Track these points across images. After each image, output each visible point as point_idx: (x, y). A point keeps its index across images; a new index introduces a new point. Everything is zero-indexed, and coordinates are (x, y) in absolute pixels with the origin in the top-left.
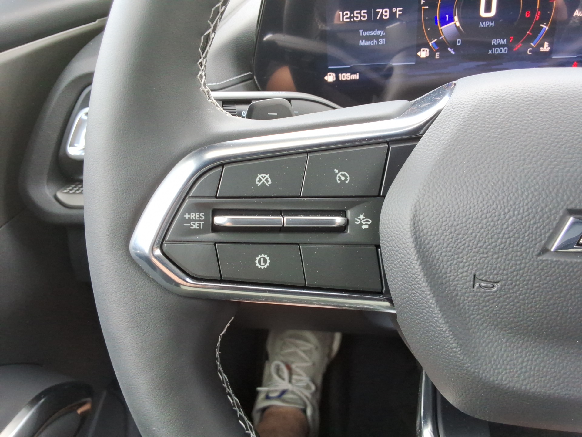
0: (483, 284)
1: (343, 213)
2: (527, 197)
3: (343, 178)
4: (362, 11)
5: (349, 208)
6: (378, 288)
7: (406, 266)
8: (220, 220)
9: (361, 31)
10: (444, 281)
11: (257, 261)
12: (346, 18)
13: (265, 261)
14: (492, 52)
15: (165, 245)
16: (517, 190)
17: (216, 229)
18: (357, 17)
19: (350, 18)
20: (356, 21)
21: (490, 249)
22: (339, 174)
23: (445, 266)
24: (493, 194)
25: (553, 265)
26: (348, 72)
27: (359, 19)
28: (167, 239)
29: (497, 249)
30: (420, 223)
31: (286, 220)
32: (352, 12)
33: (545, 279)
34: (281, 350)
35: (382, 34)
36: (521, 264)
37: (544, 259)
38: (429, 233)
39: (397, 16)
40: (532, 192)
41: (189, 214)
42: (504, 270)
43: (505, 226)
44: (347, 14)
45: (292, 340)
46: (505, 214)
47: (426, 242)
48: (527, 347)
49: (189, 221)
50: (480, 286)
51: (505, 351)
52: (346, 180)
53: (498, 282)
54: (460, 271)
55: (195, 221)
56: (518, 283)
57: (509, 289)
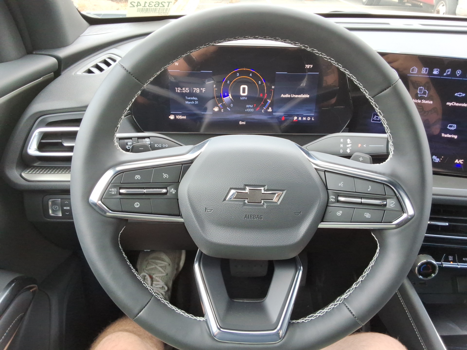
0: (208, 210)
1: (166, 188)
2: (220, 184)
3: (166, 176)
4: (187, 88)
5: (168, 186)
6: (178, 213)
7: (186, 206)
8: (122, 191)
9: (186, 97)
10: (197, 210)
11: (135, 205)
12: (179, 91)
13: (138, 205)
14: (247, 110)
15: (102, 200)
16: (217, 182)
17: (120, 194)
18: (184, 91)
19: (181, 91)
20: (183, 92)
21: (210, 200)
22: (165, 175)
23: (197, 205)
24: (211, 183)
25: (227, 204)
26: (181, 115)
27: (185, 92)
28: (103, 197)
29: (211, 200)
30: (190, 192)
31: (145, 191)
32: (182, 88)
33: (225, 208)
34: (146, 267)
35: (196, 99)
36: (218, 204)
37: (224, 202)
38: (193, 195)
39: (203, 92)
40: (221, 183)
41: (111, 189)
42: (214, 206)
43: (214, 193)
44: (179, 89)
45: (153, 261)
46: (214, 189)
47: (192, 198)
48: (221, 230)
49: (111, 191)
50: (207, 211)
51: (215, 231)
52: (167, 177)
53: (212, 210)
54: (202, 206)
55: (113, 191)
56: (218, 210)
57: (215, 212)
